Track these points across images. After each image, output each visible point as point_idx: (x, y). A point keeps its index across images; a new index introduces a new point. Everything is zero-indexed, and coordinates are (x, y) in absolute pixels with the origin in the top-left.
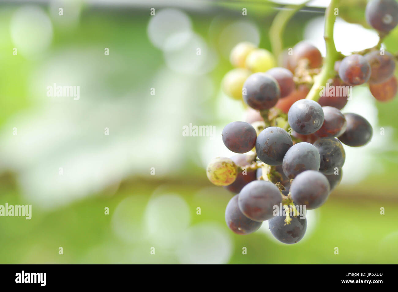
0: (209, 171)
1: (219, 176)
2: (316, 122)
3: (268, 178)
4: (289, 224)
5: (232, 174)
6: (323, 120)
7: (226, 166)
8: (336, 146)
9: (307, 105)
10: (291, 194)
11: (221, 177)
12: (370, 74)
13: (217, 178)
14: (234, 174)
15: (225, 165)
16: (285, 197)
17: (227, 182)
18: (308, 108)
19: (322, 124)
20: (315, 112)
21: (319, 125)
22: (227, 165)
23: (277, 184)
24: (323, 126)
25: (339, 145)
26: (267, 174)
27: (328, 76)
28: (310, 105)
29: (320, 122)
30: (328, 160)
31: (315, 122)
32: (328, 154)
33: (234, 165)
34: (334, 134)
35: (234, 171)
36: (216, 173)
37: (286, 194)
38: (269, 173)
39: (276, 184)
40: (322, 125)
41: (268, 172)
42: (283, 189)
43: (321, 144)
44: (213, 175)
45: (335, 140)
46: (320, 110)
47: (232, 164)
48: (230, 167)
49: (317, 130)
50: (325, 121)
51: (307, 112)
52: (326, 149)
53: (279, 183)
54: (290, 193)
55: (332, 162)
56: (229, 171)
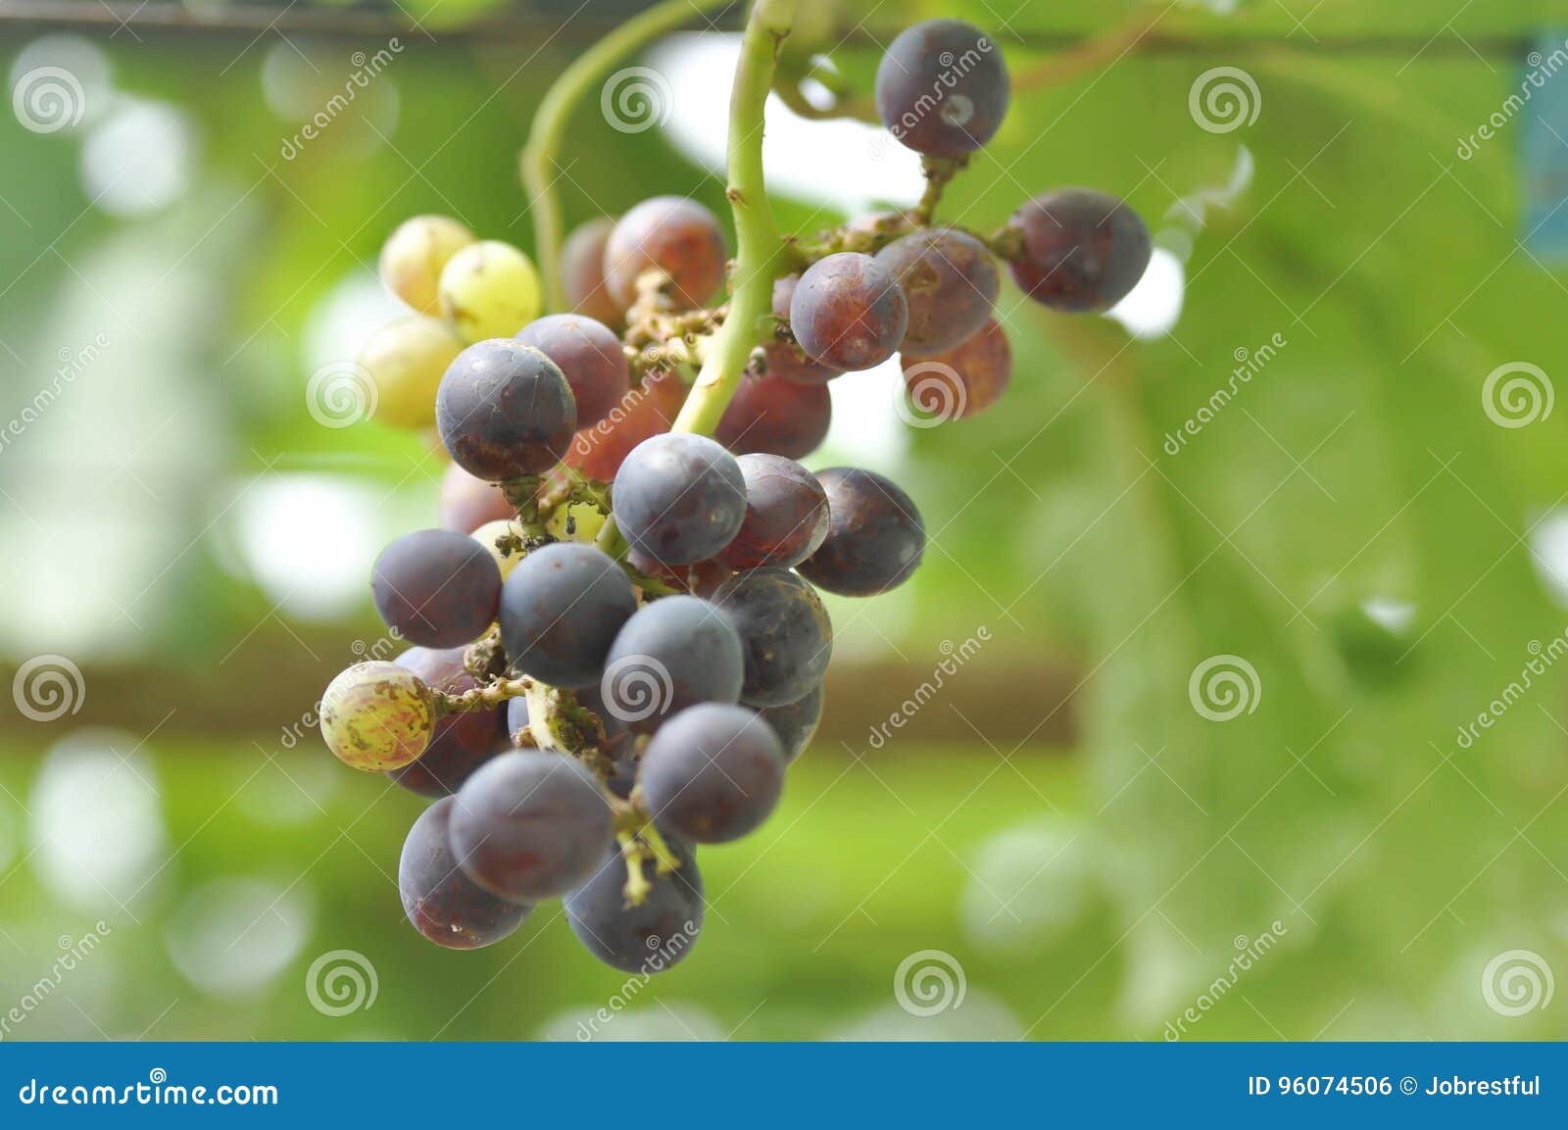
0: (329, 721)
1: (367, 738)
2: (717, 516)
3: (553, 732)
4: (642, 907)
5: (417, 725)
6: (745, 507)
7: (394, 697)
8: (797, 601)
9: (683, 456)
10: (643, 791)
11: (376, 742)
12: (905, 322)
13: (361, 745)
14: (425, 727)
15: (386, 692)
16: (618, 806)
17: (398, 755)
18: (686, 466)
19: (742, 521)
20: (712, 481)
21: (728, 528)
22: (397, 693)
23: (588, 754)
24: (746, 527)
25: (809, 595)
26: (547, 720)
27: (750, 336)
28: (692, 456)
29: (732, 516)
30: (769, 656)
31: (713, 518)
32: (767, 632)
33: (421, 692)
34: (787, 555)
35: (423, 712)
36: (354, 725)
37: (623, 789)
38: (552, 716)
39: (583, 757)
40: (739, 526)
41: (549, 709)
42: (612, 773)
43: (739, 599)
44: (346, 735)
45: (793, 578)
46: (729, 470)
47: (414, 691)
48: (406, 702)
49: (724, 545)
50: (751, 510)
51: (683, 481)
52: (759, 615)
53: (595, 750)
54: (638, 791)
55: (784, 663)
56: (405, 715)
